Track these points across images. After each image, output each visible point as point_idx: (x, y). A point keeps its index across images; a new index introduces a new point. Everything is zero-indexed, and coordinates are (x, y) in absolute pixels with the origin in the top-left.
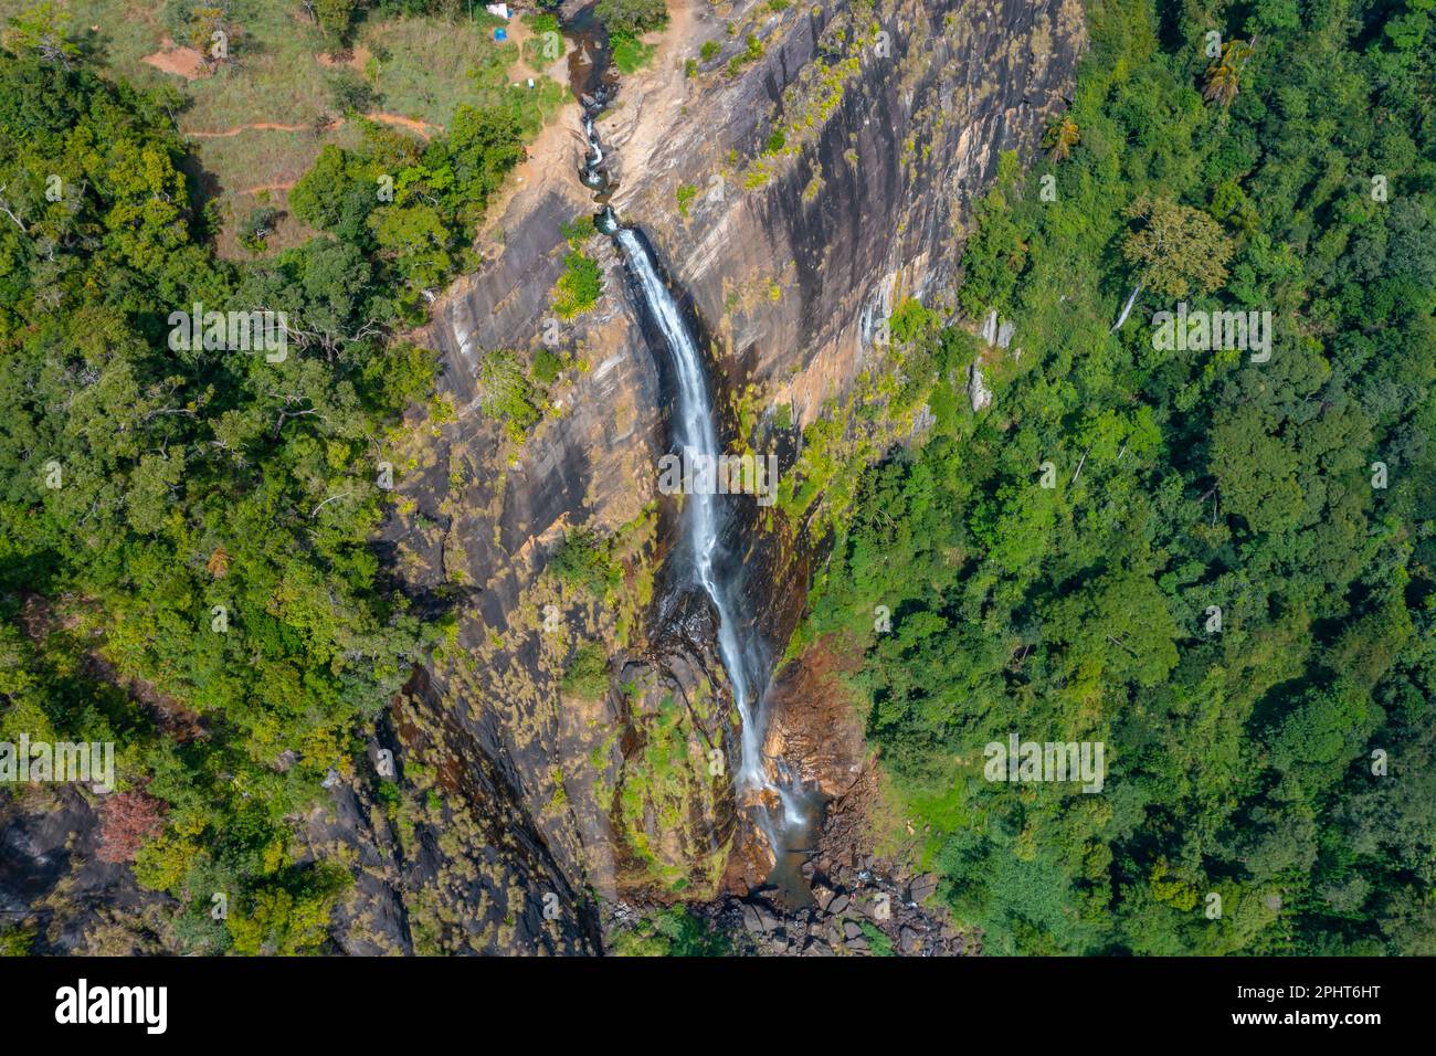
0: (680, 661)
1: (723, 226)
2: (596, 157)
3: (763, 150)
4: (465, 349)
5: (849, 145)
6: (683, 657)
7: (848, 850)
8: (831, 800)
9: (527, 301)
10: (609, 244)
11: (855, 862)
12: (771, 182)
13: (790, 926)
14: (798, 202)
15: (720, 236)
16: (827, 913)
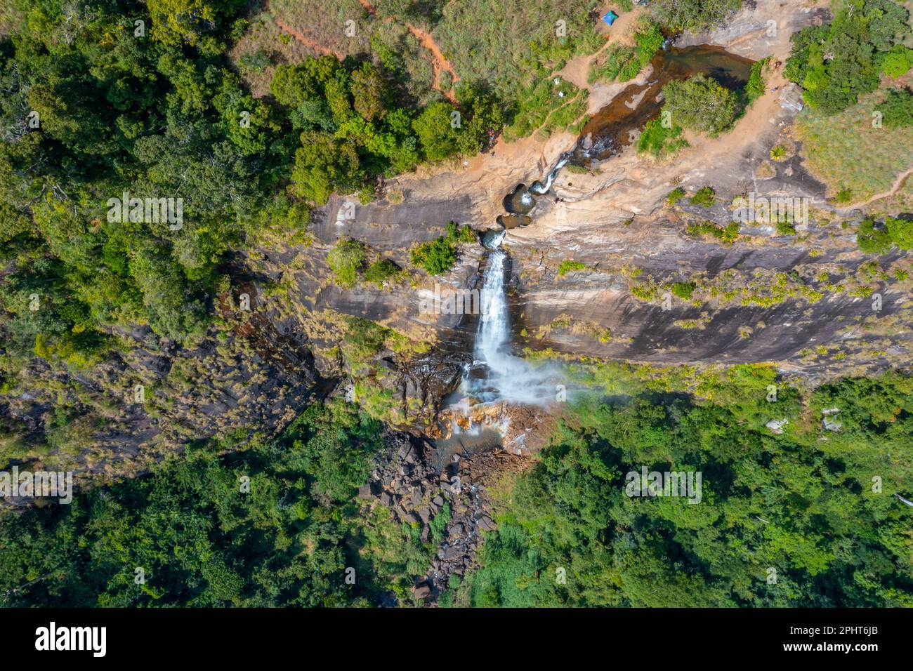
0: (412, 387)
1: (589, 295)
2: (543, 186)
3: (669, 284)
4: (339, 224)
5: (753, 325)
6: (416, 387)
7: (481, 472)
8: (500, 447)
9: (397, 236)
10: (479, 253)
11: (477, 480)
12: (651, 303)
13: (419, 468)
14: (672, 322)
15: (580, 298)
16: (438, 483)
